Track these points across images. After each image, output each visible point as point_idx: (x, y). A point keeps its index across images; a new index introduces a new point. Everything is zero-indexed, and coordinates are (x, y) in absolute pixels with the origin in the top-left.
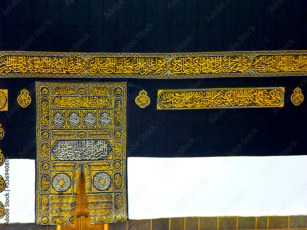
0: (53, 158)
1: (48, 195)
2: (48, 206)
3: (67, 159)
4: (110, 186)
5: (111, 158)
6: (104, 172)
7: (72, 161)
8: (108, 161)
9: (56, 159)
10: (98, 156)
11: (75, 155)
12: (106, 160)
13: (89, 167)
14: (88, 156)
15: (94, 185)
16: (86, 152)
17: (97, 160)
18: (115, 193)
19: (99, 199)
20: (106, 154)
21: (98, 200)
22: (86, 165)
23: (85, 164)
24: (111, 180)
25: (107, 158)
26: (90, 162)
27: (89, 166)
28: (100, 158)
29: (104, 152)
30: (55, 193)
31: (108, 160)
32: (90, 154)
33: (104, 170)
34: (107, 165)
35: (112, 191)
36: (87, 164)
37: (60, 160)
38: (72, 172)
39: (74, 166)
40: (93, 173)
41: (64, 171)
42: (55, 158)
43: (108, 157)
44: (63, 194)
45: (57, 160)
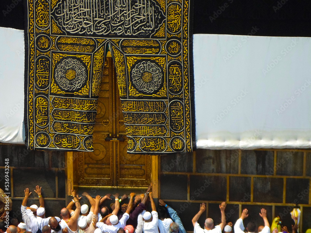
0: (55, 29)
1: (47, 95)
2: (48, 115)
3: (81, 31)
4: (162, 86)
5: (161, 33)
6: (149, 60)
7: (90, 35)
8: (157, 39)
9: (62, 31)
10: (138, 29)
11: (96, 26)
12: (153, 37)
13: (122, 49)
14: (120, 29)
15: (132, 82)
16: (116, 21)
17: (135, 37)
18: (170, 100)
19: (142, 109)
20: (153, 27)
21: (141, 111)
22: (116, 44)
23: (114, 43)
24: (163, 74)
25: (155, 34)
26: (124, 40)
27: (122, 47)
28: (142, 33)
29: (148, 22)
30: (58, 93)
31: (156, 37)
32: (123, 24)
33: (150, 56)
34: (155, 48)
35: (165, 96)
36: (118, 43)
37: (69, 33)
38: (89, 57)
39: (94, 46)
40: (131, 61)
41: (75, 54)
42: (60, 29)
43: (156, 32)
44: (73, 96)
45: (64, 34)
